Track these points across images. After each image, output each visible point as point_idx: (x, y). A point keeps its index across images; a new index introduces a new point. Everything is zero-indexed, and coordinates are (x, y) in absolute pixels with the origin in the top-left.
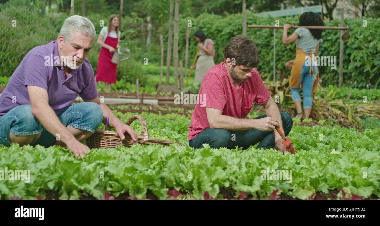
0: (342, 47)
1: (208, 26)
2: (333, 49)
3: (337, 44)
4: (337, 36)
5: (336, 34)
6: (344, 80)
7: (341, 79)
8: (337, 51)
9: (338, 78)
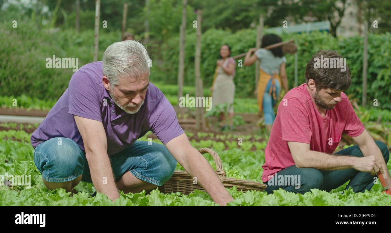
0: (365, 65)
1: (217, 42)
2: (355, 67)
3: (358, 62)
4: (359, 53)
5: (357, 51)
6: (367, 100)
7: (364, 100)
8: (359, 69)
9: (361, 99)
